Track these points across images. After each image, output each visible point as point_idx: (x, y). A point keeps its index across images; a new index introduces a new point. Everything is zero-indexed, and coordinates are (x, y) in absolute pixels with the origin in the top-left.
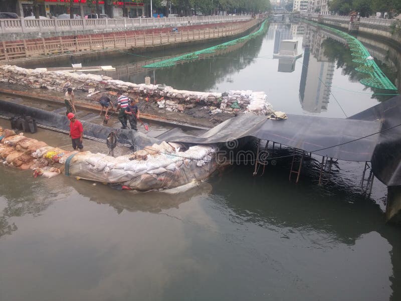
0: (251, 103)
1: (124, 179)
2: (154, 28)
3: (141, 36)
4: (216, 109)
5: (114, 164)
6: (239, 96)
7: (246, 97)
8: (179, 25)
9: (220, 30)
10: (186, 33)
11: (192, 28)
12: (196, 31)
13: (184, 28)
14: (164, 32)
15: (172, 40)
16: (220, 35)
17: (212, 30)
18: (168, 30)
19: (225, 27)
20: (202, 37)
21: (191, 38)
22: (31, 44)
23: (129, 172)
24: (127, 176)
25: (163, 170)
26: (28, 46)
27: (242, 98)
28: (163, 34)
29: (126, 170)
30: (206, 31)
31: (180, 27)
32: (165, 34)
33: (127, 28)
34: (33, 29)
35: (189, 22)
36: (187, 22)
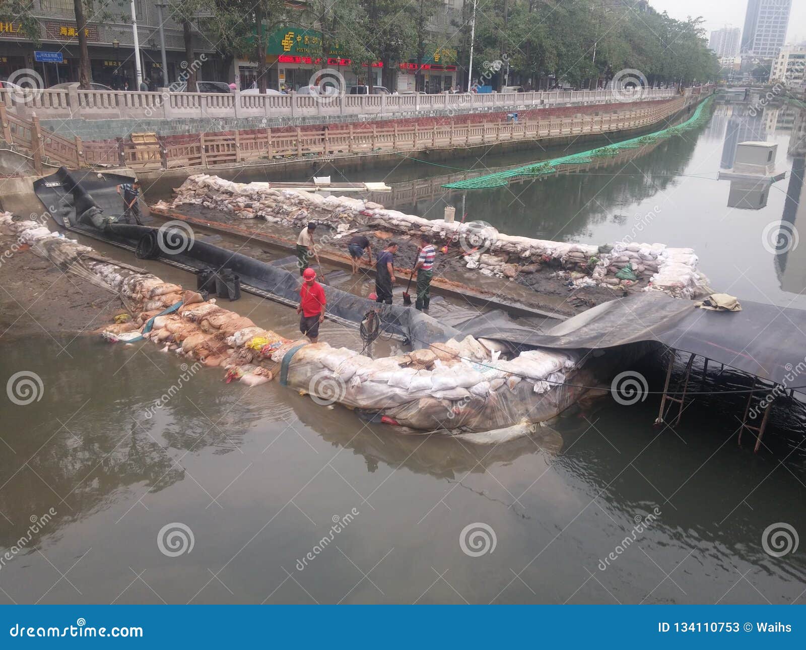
0: (661, 271)
1: (387, 403)
2: (471, 112)
3: (446, 128)
4: (583, 278)
5: (370, 371)
6: (635, 255)
7: (650, 257)
8: (522, 108)
9: (606, 117)
10: (534, 123)
11: (546, 113)
12: (554, 120)
13: (532, 114)
14: (491, 121)
15: (505, 136)
16: (605, 127)
17: (587, 118)
18: (499, 116)
19: (615, 113)
20: (566, 131)
21: (543, 133)
22: (247, 139)
23: (398, 391)
24: (393, 398)
25: (464, 393)
26: (242, 142)
27: (642, 258)
28: (487, 125)
29: (392, 386)
30: (575, 120)
31: (523, 112)
32: (491, 125)
33: (420, 112)
34: (254, 112)
35: (542, 102)
36: (539, 101)
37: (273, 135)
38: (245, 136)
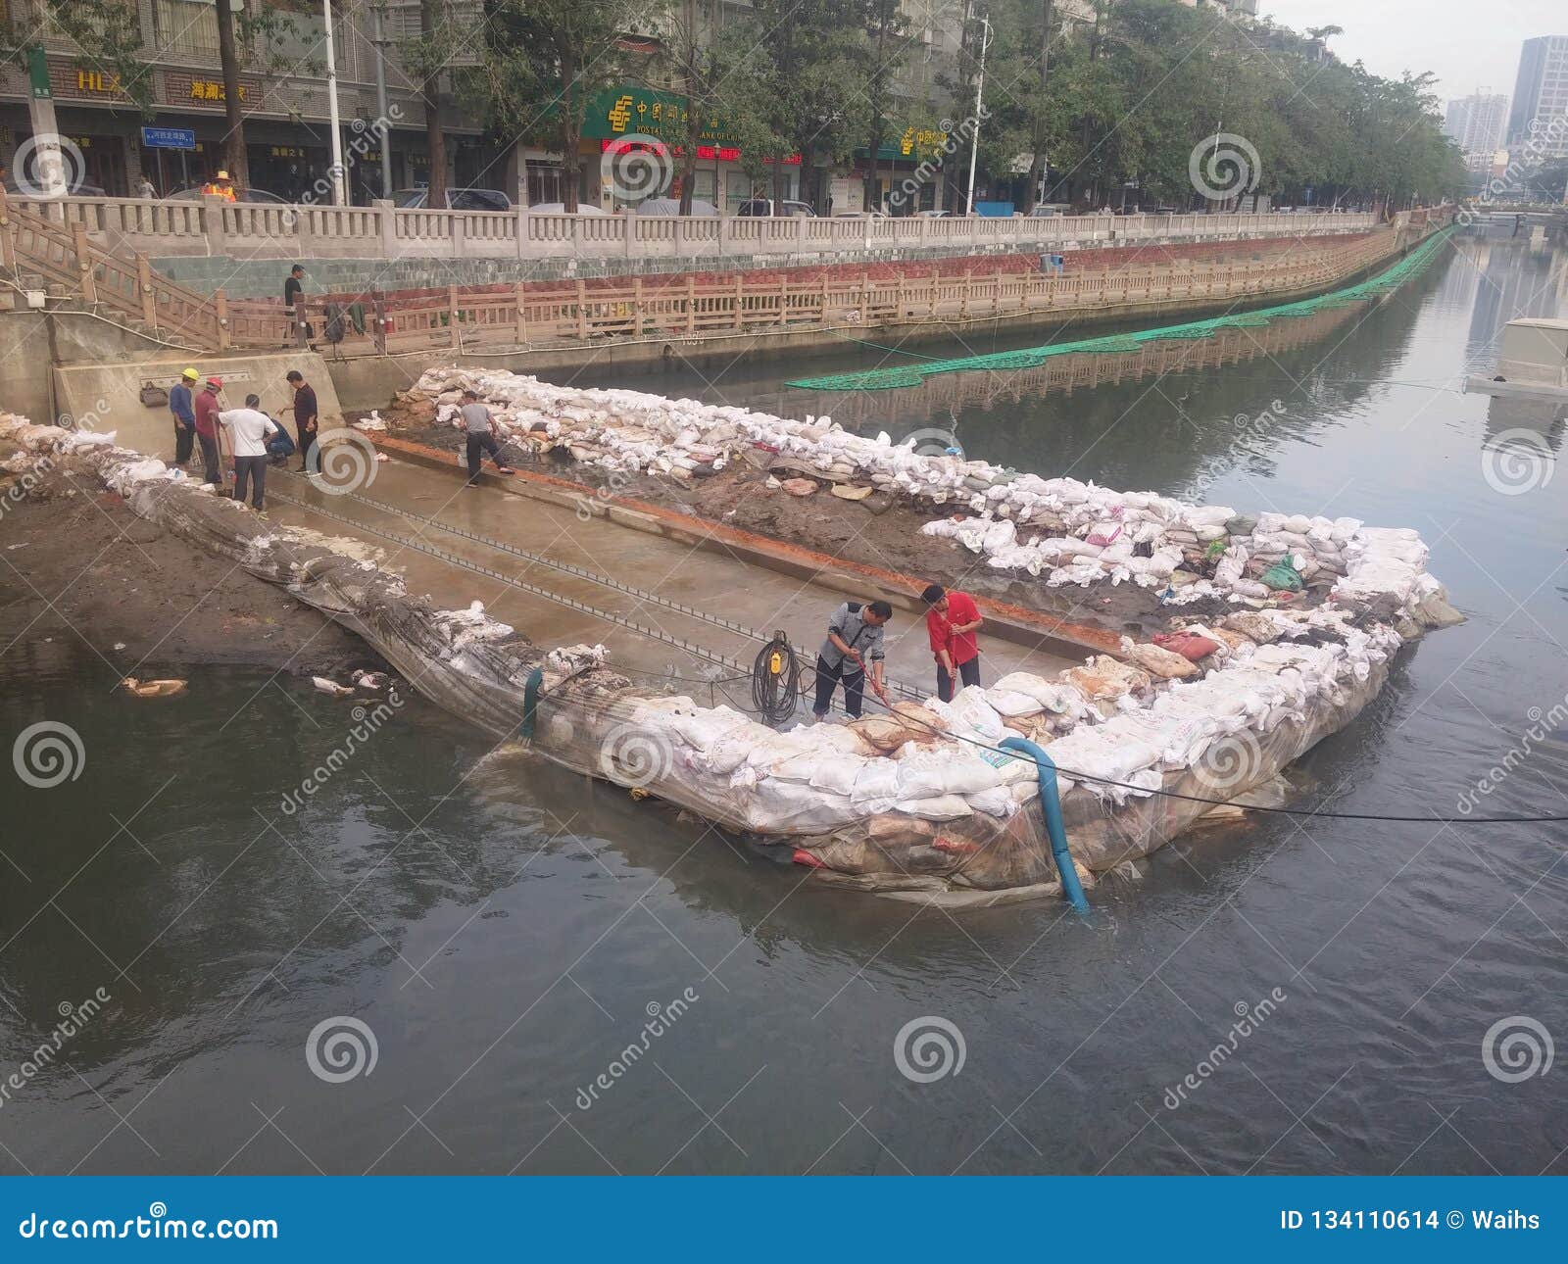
0: (1353, 571)
2: (973, 253)
3: (922, 284)
4: (1194, 583)
6: (1301, 539)
7: (1330, 545)
8: (1072, 246)
9: (1238, 267)
10: (1096, 275)
11: (1119, 256)
12: (1134, 270)
13: (1091, 257)
14: (1011, 271)
15: (1037, 298)
16: (1236, 285)
17: (1201, 269)
18: (1026, 261)
19: (1257, 258)
20: (1158, 290)
21: (1114, 294)
22: (540, 299)
23: (830, 801)
25: (959, 807)
26: (529, 305)
27: (1315, 547)
28: (1003, 278)
29: (817, 789)
30: (1176, 273)
31: (1072, 254)
32: (1011, 279)
33: (871, 253)
34: (554, 247)
35: (1113, 235)
36: (1105, 234)
37: (589, 292)
38: (535, 294)
